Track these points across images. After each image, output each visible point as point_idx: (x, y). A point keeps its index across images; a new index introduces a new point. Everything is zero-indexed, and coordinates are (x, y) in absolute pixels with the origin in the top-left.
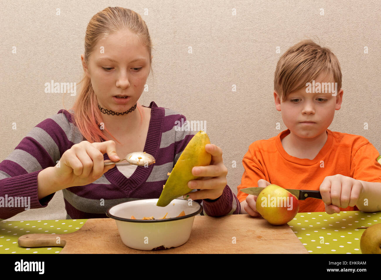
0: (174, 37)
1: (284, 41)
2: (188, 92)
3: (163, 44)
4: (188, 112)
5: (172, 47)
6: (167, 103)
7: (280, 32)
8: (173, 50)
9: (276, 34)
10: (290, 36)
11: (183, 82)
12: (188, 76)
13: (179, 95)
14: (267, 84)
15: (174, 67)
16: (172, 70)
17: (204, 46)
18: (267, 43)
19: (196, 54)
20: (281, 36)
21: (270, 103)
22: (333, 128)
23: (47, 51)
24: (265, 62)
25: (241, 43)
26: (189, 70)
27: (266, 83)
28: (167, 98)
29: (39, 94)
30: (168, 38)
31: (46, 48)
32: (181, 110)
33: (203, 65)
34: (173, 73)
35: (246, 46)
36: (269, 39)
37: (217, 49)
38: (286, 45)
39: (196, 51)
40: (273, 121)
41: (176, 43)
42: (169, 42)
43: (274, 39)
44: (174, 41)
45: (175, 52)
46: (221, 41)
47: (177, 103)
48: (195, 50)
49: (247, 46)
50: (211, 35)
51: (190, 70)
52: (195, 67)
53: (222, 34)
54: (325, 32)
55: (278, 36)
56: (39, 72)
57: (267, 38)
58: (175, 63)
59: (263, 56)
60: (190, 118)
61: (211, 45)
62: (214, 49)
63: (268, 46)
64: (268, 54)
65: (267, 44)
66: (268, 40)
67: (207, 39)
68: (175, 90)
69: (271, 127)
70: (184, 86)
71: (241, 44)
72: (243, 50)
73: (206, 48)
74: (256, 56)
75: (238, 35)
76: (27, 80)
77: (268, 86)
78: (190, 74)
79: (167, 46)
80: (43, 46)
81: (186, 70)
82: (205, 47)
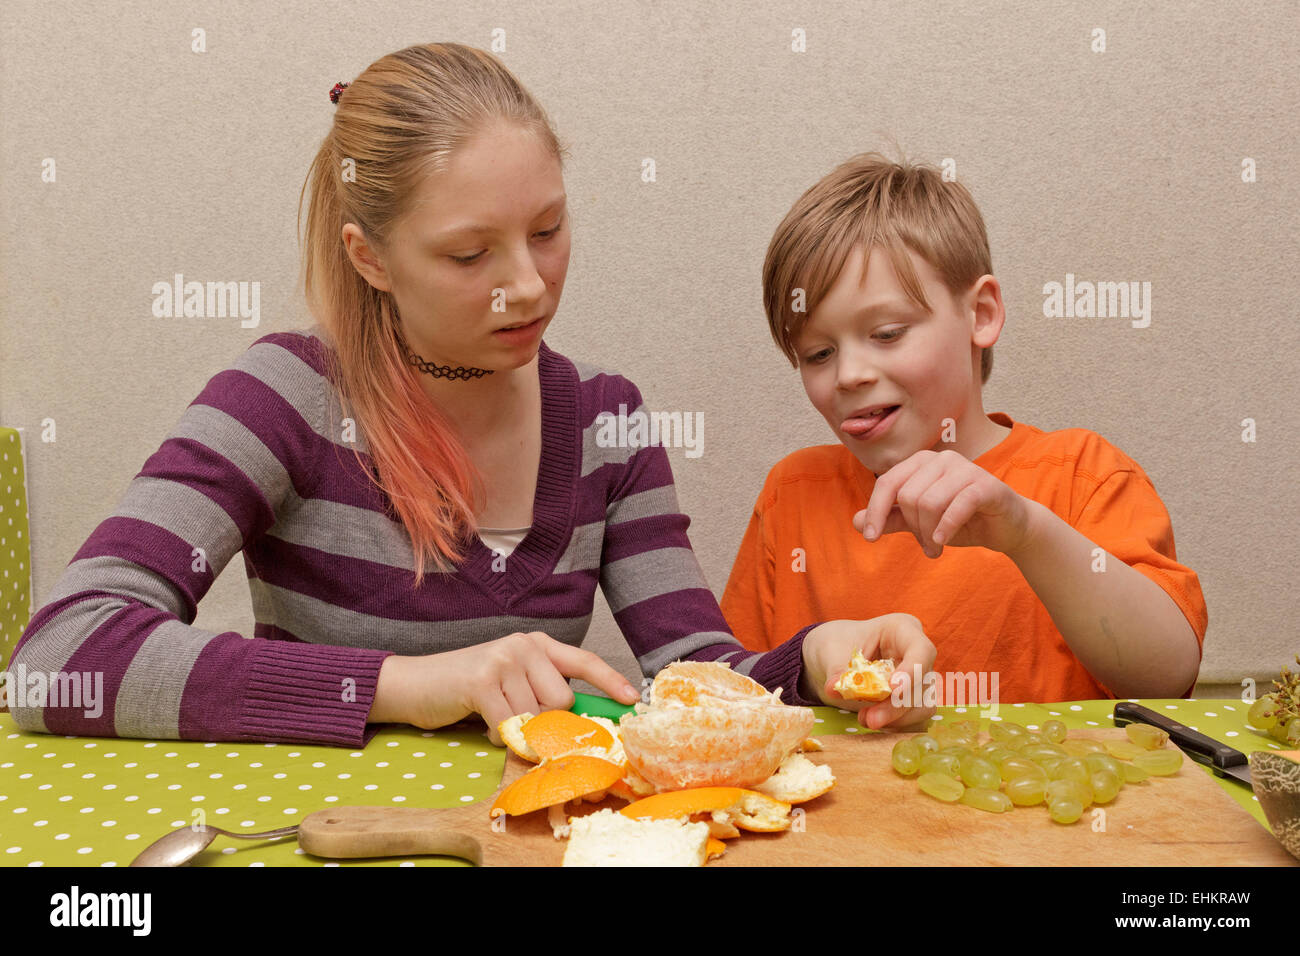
0: (705, 91)
1: (1067, 111)
2: (744, 271)
3: (670, 111)
4: (745, 336)
5: (699, 123)
6: (675, 306)
7: (1054, 81)
8: (700, 132)
9: (1041, 85)
10: (1087, 94)
11: (730, 239)
12: (746, 217)
13: (718, 279)
14: (1006, 250)
15: (704, 189)
16: (696, 199)
17: (802, 120)
18: (1009, 117)
19: (773, 148)
20: (1057, 92)
21: (1014, 314)
22: (1219, 401)
23: (292, 127)
24: (1001, 178)
25: (924, 114)
26: (752, 197)
27: (1003, 247)
28: (677, 290)
29: (265, 267)
30: (683, 94)
31: (287, 118)
32: (723, 331)
33: (797, 185)
34: (697, 207)
35: (941, 123)
36: (1018, 102)
37: (845, 133)
38: (1073, 125)
39: (776, 137)
40: (1022, 373)
41: (711, 111)
42: (688, 105)
43: (1035, 103)
44: (706, 104)
45: (705, 139)
46: (859, 107)
47: (709, 306)
48: (771, 132)
49: (943, 125)
50: (827, 87)
51: (753, 201)
52: (772, 191)
53: (863, 83)
54: (1206, 84)
55: (1050, 94)
56: (263, 195)
57: (1009, 99)
58: (705, 174)
59: (996, 157)
60: (750, 358)
61: (826, 118)
62: (836, 130)
63: (1013, 125)
64: (1011, 151)
65: (1010, 119)
66: (1016, 105)
67: (811, 99)
68: (703, 262)
69: (1016, 391)
70: (733, 253)
71: (924, 117)
72: (931, 139)
73: (808, 128)
74: (973, 159)
75: (915, 86)
76: (226, 221)
77: (1010, 257)
78: (753, 214)
79: (680, 120)
80: (279, 110)
81: (740, 198)
82: (806, 124)
